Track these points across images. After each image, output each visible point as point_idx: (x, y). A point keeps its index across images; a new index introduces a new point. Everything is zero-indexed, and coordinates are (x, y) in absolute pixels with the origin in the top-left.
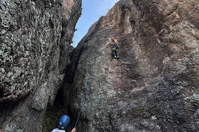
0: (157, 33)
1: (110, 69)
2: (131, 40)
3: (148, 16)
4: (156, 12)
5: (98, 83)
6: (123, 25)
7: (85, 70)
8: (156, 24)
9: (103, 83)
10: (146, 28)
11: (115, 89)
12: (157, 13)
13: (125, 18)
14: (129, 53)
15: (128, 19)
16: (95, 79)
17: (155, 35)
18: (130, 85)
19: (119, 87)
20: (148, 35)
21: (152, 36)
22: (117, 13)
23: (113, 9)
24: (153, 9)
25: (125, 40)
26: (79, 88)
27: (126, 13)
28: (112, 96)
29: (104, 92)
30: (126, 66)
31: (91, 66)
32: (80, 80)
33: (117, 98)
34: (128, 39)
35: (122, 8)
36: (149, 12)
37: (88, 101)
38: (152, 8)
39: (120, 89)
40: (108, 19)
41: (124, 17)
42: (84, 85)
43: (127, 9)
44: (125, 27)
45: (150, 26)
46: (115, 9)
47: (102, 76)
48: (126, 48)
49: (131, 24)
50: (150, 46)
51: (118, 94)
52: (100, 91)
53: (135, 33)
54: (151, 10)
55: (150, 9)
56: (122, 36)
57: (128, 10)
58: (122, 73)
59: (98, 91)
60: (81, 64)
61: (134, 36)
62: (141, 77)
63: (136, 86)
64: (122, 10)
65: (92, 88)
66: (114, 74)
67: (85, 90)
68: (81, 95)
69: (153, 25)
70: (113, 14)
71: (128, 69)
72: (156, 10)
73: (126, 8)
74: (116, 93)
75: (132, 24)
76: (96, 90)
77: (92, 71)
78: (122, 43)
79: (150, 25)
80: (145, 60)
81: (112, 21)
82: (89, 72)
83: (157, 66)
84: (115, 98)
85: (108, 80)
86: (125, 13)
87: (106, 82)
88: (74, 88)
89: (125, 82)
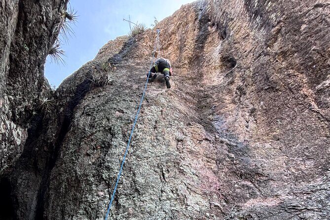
0: (312, 87)
1: (190, 144)
2: (221, 100)
3: (294, 41)
4: (322, 33)
5: (157, 169)
6: (198, 65)
7: (110, 131)
8: (314, 64)
9: (172, 174)
10: (280, 71)
11: (205, 194)
12: (324, 35)
13: (205, 50)
14: (217, 127)
15: (215, 51)
16: (147, 158)
17: (305, 91)
18: (238, 191)
19: (215, 193)
20: (283, 88)
21: (295, 91)
22: (186, 32)
23: (175, 19)
24: (315, 22)
25: (207, 96)
26: (87, 176)
27: (210, 39)
28: (198, 210)
29: (178, 195)
30: (225, 147)
31: (129, 122)
32: (88, 155)
33: (213, 216)
34: (214, 97)
35: (200, 21)
36: (297, 31)
37: (129, 214)
38: (310, 22)
39: (215, 196)
40: (157, 39)
41: (203, 47)
42: (108, 169)
43: (214, 29)
44: (205, 69)
45: (292, 69)
46: (181, 18)
47: (167, 155)
48: (209, 115)
49: (221, 67)
50: (284, 116)
51: (215, 206)
52: (166, 193)
53: (233, 87)
54: (303, 27)
55: (303, 23)
56: (199, 88)
57: (216, 31)
58: (219, 161)
59: (162, 191)
60: (89, 115)
61: (230, 92)
62: (265, 178)
63: (253, 195)
64: (200, 28)
65: (140, 180)
66: (200, 159)
67: (112, 182)
68: (98, 195)
69: (302, 64)
70: (173, 33)
71: (233, 156)
72: (321, 26)
73: (213, 25)
74: (208, 205)
75: (224, 68)
76: (153, 187)
77: (135, 137)
78: (199, 102)
79: (290, 66)
80: (267, 145)
81: (166, 49)
82: (124, 136)
83: (308, 158)
84: (208, 214)
85: (187, 170)
86: (206, 38)
87: (182, 172)
88: (64, 177)
89: (225, 182)
